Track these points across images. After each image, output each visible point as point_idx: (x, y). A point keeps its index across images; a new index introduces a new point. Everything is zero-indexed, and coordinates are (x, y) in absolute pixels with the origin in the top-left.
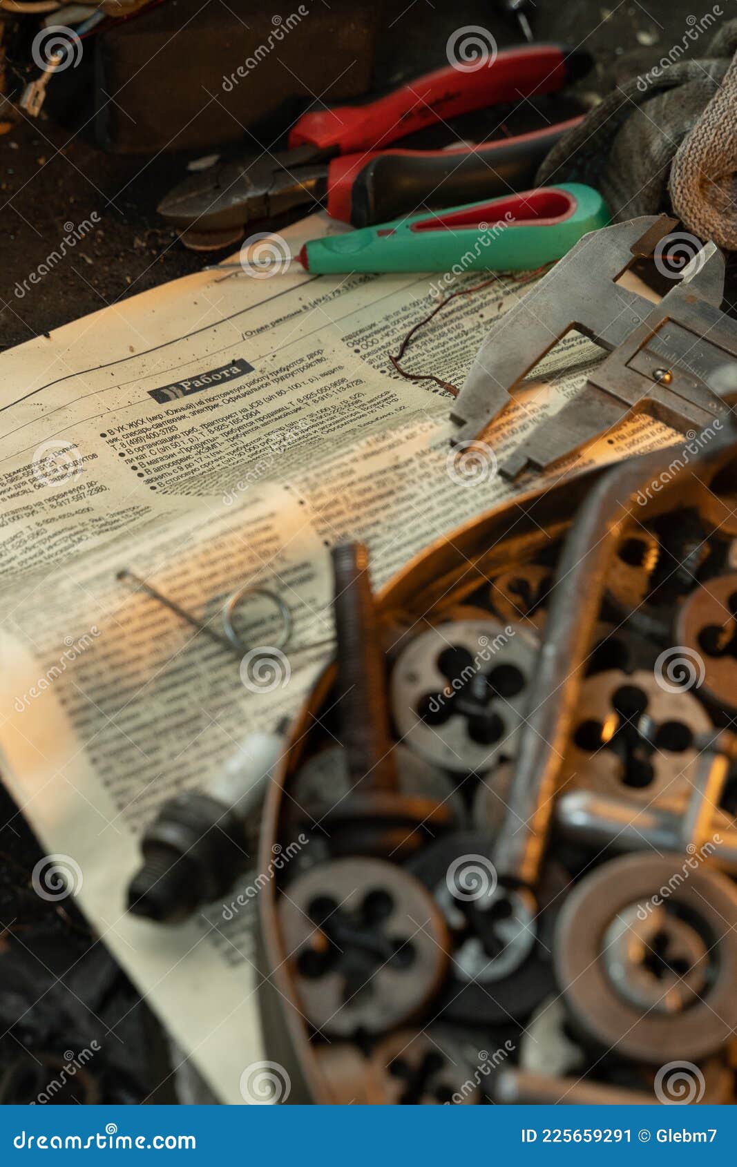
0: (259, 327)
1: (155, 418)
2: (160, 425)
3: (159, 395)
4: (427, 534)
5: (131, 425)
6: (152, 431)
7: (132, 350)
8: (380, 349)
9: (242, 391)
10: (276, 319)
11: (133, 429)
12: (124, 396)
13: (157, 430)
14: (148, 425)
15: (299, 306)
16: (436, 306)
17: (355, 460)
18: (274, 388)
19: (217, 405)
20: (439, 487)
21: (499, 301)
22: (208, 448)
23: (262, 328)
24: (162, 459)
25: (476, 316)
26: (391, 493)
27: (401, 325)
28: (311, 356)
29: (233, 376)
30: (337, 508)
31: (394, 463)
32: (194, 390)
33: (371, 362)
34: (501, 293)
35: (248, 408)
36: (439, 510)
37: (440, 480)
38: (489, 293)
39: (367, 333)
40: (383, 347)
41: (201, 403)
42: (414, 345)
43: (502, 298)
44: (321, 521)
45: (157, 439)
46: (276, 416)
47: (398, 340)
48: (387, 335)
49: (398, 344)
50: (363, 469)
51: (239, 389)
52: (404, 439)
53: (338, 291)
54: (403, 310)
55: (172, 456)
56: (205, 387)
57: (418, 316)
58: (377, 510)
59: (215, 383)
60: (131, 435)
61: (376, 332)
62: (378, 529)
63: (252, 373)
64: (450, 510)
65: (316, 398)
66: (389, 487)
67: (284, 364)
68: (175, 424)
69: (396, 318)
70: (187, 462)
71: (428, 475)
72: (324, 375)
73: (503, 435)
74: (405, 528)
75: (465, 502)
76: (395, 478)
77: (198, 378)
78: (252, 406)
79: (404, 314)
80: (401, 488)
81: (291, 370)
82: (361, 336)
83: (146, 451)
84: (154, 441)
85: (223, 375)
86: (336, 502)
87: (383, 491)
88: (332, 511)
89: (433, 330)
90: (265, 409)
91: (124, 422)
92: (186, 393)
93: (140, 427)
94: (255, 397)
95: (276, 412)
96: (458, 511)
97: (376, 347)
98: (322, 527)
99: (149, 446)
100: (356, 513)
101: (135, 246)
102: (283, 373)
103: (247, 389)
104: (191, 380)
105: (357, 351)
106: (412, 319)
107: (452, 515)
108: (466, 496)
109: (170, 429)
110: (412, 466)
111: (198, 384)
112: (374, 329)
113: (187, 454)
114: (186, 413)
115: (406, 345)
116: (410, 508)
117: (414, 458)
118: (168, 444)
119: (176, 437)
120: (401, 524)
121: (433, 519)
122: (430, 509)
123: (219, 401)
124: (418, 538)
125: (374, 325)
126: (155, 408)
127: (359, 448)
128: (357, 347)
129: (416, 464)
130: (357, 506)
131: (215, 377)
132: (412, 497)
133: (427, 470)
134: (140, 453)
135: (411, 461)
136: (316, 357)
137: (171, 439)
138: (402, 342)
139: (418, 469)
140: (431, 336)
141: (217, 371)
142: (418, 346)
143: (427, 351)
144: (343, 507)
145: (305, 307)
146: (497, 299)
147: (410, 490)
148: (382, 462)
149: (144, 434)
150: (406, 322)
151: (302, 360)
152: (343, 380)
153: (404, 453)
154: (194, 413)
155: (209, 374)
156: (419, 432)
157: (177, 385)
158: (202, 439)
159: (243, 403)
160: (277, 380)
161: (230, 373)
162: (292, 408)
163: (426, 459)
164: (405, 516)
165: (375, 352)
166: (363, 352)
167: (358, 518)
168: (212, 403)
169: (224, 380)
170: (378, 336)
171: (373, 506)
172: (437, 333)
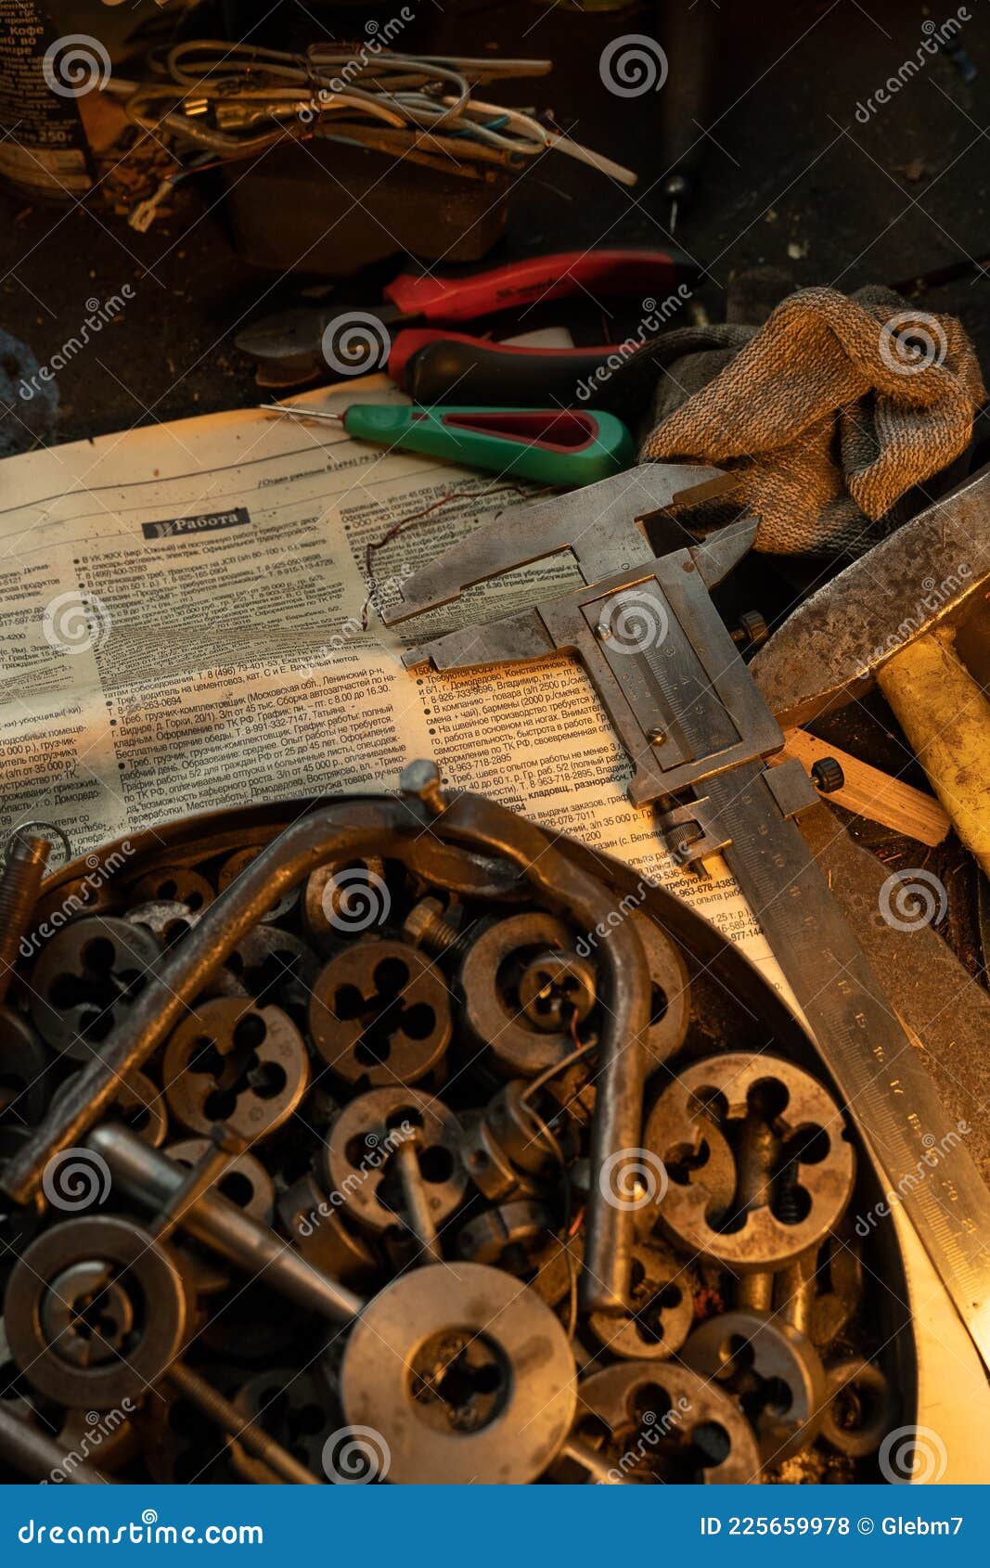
0: (278, 478)
1: (132, 554)
2: (133, 562)
3: (150, 531)
4: (219, 779)
5: (107, 556)
6: (121, 567)
7: (156, 473)
8: (368, 531)
9: (226, 543)
10: (297, 472)
11: (107, 561)
12: (120, 522)
13: (127, 567)
14: (122, 559)
15: (323, 464)
16: (442, 499)
17: (188, 689)
18: (256, 547)
19: (196, 553)
20: (253, 734)
21: (500, 510)
22: (162, 598)
23: (281, 480)
24: (115, 598)
25: (470, 520)
26: (208, 729)
27: (399, 511)
28: (305, 522)
29: (229, 525)
30: (147, 734)
31: (225, 700)
32: (185, 530)
33: (352, 543)
34: (505, 502)
35: (220, 562)
36: (242, 758)
37: (257, 728)
38: (495, 499)
39: (365, 511)
40: (372, 530)
41: (183, 546)
42: (399, 536)
43: (504, 508)
44: (127, 743)
45: (123, 576)
46: (238, 579)
47: (388, 526)
48: (382, 518)
49: (385, 531)
50: (190, 700)
51: (223, 540)
52: (244, 678)
53: (367, 458)
54: (411, 495)
55: (126, 597)
56: (198, 529)
57: (420, 505)
58: (186, 744)
59: (208, 528)
60: (101, 566)
61: (373, 513)
62: (178, 763)
63: (246, 526)
64: (251, 761)
65: (282, 569)
66: (208, 723)
67: (280, 522)
68: (146, 564)
69: (400, 502)
70: (134, 607)
71: (250, 719)
72: (303, 546)
73: (337, 698)
74: (203, 768)
75: (268, 756)
76: (218, 715)
77: (195, 519)
78: (225, 562)
79: (409, 499)
80: (220, 726)
81: (282, 531)
82: (361, 512)
83: (105, 588)
84: (118, 577)
85: (220, 521)
86: (149, 728)
87: (200, 725)
88: (141, 736)
89: (424, 524)
90: (233, 569)
91: (101, 552)
92: (176, 533)
93: (114, 560)
94: (233, 552)
95: (240, 575)
96: (257, 765)
97: (367, 527)
98: (123, 749)
99: (111, 582)
100: (164, 742)
101: (218, 363)
102: (272, 533)
103: (232, 542)
104: (187, 519)
105: (347, 528)
106: (412, 508)
107: (249, 767)
108: (272, 751)
109: (140, 567)
110: (239, 707)
111: (192, 525)
112: (375, 508)
113: (140, 598)
114: (162, 554)
115: (393, 534)
116: (218, 748)
117: (246, 700)
118: (128, 584)
119: (139, 578)
120: (202, 763)
121: (232, 766)
122: (234, 755)
123: (199, 549)
124: (208, 782)
125: (376, 504)
126: (140, 542)
127: (198, 677)
128: (350, 523)
129: (243, 706)
130: (167, 736)
131: (212, 522)
132: (225, 737)
133: (251, 714)
134: (99, 588)
135: (242, 701)
136: (309, 523)
137: (135, 579)
138: (390, 529)
139: (244, 711)
140: (420, 530)
141: (217, 515)
142: (403, 537)
143: (409, 546)
144: (153, 734)
145: (329, 468)
146: (500, 506)
147: (226, 731)
148: (214, 696)
149: (113, 569)
150: (405, 509)
151: (295, 524)
152: (317, 556)
153: (238, 691)
154: (170, 557)
155: (208, 517)
156: (261, 674)
157: (172, 522)
158: (163, 585)
159: (218, 556)
160: (260, 540)
161: (227, 520)
162: (257, 574)
163: (256, 703)
164: (210, 754)
165: (363, 532)
166: (353, 530)
167: (163, 748)
168: (192, 550)
169: (219, 526)
170: (373, 517)
171: (183, 739)
172: (427, 528)
